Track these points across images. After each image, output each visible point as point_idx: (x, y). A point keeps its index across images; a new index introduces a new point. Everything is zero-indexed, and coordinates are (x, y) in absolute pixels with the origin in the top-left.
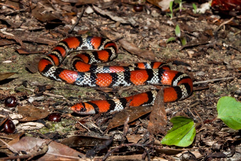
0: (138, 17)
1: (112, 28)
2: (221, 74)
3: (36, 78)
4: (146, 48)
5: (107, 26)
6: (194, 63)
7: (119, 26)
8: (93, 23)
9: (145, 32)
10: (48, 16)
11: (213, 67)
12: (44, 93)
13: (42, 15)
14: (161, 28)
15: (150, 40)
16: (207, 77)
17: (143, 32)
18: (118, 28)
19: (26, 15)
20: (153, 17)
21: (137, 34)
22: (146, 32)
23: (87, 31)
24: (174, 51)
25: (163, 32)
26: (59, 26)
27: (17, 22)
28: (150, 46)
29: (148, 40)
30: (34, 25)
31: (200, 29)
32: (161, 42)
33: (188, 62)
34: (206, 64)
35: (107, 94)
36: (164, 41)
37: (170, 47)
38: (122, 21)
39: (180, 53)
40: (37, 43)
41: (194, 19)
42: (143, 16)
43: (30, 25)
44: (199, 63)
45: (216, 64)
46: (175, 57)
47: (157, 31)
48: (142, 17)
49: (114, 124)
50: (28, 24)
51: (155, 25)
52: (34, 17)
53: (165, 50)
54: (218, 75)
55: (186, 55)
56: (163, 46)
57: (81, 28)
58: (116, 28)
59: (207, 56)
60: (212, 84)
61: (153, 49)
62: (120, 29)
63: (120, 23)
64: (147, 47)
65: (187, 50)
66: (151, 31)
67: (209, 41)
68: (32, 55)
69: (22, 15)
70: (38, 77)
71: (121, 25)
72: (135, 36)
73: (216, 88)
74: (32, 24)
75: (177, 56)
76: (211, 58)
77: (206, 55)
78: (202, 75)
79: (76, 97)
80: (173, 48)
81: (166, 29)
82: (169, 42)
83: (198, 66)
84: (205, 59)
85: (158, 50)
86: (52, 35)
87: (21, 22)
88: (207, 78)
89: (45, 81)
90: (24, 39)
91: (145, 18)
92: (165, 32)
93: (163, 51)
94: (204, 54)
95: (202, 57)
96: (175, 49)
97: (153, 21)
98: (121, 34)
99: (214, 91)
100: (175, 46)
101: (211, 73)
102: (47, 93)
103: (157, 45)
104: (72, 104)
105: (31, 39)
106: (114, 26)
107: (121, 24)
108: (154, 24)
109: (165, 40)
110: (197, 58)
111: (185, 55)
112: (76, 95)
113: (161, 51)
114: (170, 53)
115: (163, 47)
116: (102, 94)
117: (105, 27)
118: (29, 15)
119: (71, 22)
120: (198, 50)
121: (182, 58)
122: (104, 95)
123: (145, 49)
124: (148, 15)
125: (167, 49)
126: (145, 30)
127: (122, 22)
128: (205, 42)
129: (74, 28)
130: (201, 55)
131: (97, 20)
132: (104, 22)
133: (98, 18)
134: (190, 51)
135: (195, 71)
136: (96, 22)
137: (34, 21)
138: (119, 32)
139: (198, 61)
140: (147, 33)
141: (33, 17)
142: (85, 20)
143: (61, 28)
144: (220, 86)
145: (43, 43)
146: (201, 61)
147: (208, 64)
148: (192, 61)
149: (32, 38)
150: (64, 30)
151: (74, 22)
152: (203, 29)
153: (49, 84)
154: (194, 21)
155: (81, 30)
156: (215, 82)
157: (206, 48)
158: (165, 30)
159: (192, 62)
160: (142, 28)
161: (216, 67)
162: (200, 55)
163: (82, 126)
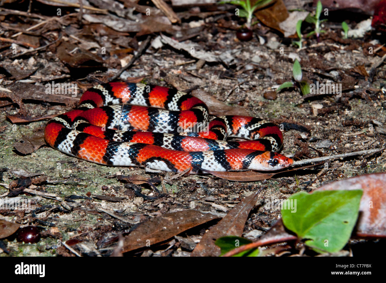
0: (241, 50)
1: (191, 71)
2: (361, 144)
3: (25, 163)
4: (239, 103)
5: (184, 67)
6: (319, 125)
7: (202, 67)
8: (159, 64)
9: (246, 75)
10: (81, 56)
11: (352, 131)
12: (26, 190)
13: (71, 54)
14: (276, 67)
15: (250, 89)
16: (334, 149)
17: (243, 74)
18: (200, 71)
19: (46, 56)
20: (268, 48)
21: (232, 80)
22: (249, 74)
23: (142, 79)
24: (287, 106)
25: (279, 73)
26: (95, 72)
27: (27, 70)
28: (247, 99)
29: (247, 88)
30: (56, 73)
31: (346, 65)
32: (269, 90)
33: (309, 124)
34: (340, 126)
35: (138, 189)
36: (274, 89)
37: (283, 99)
38: (208, 58)
39: (298, 109)
40: (50, 103)
41: (340, 49)
42: (251, 48)
43: (50, 73)
44: (327, 124)
45: (358, 126)
46: (288, 115)
47: (268, 72)
48: (248, 51)
49: (129, 244)
50: (46, 71)
51: (268, 62)
52: (59, 59)
53: (273, 104)
54: (356, 145)
55: (309, 111)
56: (271, 98)
57: (134, 73)
58: (197, 70)
59: (347, 112)
60: (341, 163)
61: (252, 103)
62: (203, 73)
63: (204, 62)
64: (241, 101)
65: (310, 104)
66: (258, 72)
67: (356, 84)
68: (34, 123)
69: (41, 57)
70: (29, 161)
71: (206, 65)
72: (227, 83)
73: (346, 171)
74: (53, 71)
75: (291, 114)
76: (354, 114)
77: (344, 110)
78: (327, 147)
79: (83, 195)
80: (288, 101)
81: (285, 68)
82: (283, 90)
83: (324, 131)
84: (341, 118)
85: (260, 104)
86: (80, 88)
87: (34, 68)
88: (334, 151)
89: (38, 169)
90: (28, 97)
91: (254, 51)
92: (282, 73)
93: (269, 106)
94: (342, 108)
95: (337, 114)
96: (291, 103)
97: (266, 55)
98: (204, 80)
99: (341, 176)
100: (292, 97)
101: (344, 142)
102: (31, 190)
103: (260, 96)
104: (67, 209)
105: (39, 97)
106: (194, 67)
107: (206, 63)
108: (267, 60)
109: (277, 87)
110: (327, 117)
111: (306, 111)
112: (84, 191)
113: (264, 106)
114: (280, 110)
115: (271, 100)
116: (130, 188)
117: (178, 69)
118: (52, 56)
119: (119, 64)
120: (331, 102)
121: (299, 117)
122: (133, 189)
123: (237, 104)
124: (261, 45)
125: (277, 103)
126: (246, 72)
127: (208, 60)
128: (347, 87)
129: (121, 73)
130: (335, 112)
131: (168, 59)
132: (179, 62)
133: (170, 56)
134: (316, 104)
135: (315, 140)
136: (165, 62)
137: (57, 66)
138: (200, 77)
139: (327, 122)
140: (249, 76)
141: (57, 59)
142: (147, 60)
143: (97, 75)
144: (355, 165)
145: (58, 102)
146: (331, 121)
147: (344, 126)
148: (316, 122)
149: (40, 94)
150: (103, 78)
151: (124, 63)
152: (351, 65)
153: (43, 173)
154: (339, 52)
155: (134, 77)
156: (347, 159)
157: (347, 99)
158: (283, 69)
159: (314, 123)
160: (241, 68)
161: (357, 131)
162: (333, 111)
163: (69, 250)
